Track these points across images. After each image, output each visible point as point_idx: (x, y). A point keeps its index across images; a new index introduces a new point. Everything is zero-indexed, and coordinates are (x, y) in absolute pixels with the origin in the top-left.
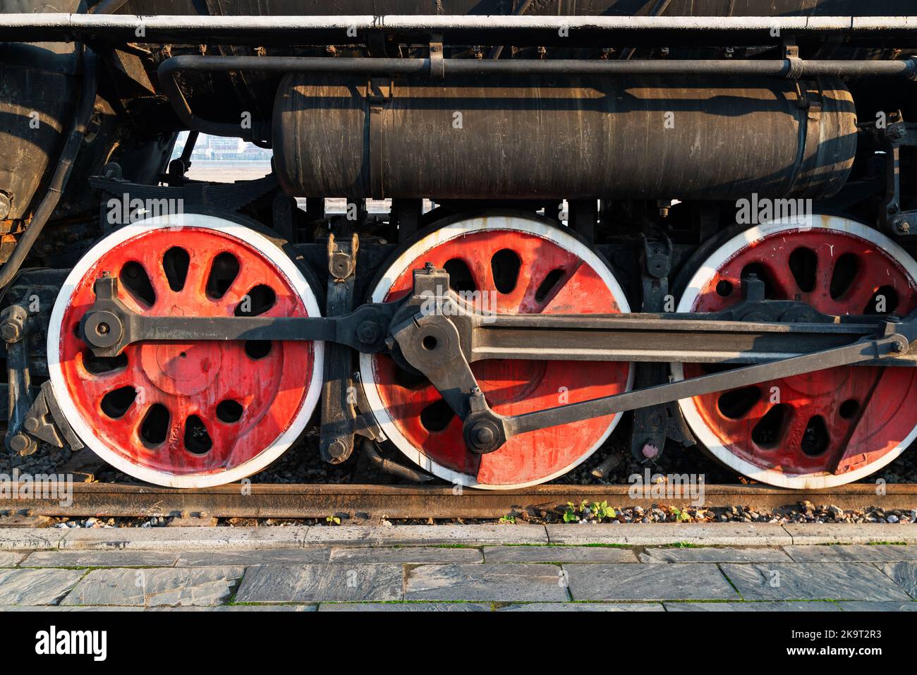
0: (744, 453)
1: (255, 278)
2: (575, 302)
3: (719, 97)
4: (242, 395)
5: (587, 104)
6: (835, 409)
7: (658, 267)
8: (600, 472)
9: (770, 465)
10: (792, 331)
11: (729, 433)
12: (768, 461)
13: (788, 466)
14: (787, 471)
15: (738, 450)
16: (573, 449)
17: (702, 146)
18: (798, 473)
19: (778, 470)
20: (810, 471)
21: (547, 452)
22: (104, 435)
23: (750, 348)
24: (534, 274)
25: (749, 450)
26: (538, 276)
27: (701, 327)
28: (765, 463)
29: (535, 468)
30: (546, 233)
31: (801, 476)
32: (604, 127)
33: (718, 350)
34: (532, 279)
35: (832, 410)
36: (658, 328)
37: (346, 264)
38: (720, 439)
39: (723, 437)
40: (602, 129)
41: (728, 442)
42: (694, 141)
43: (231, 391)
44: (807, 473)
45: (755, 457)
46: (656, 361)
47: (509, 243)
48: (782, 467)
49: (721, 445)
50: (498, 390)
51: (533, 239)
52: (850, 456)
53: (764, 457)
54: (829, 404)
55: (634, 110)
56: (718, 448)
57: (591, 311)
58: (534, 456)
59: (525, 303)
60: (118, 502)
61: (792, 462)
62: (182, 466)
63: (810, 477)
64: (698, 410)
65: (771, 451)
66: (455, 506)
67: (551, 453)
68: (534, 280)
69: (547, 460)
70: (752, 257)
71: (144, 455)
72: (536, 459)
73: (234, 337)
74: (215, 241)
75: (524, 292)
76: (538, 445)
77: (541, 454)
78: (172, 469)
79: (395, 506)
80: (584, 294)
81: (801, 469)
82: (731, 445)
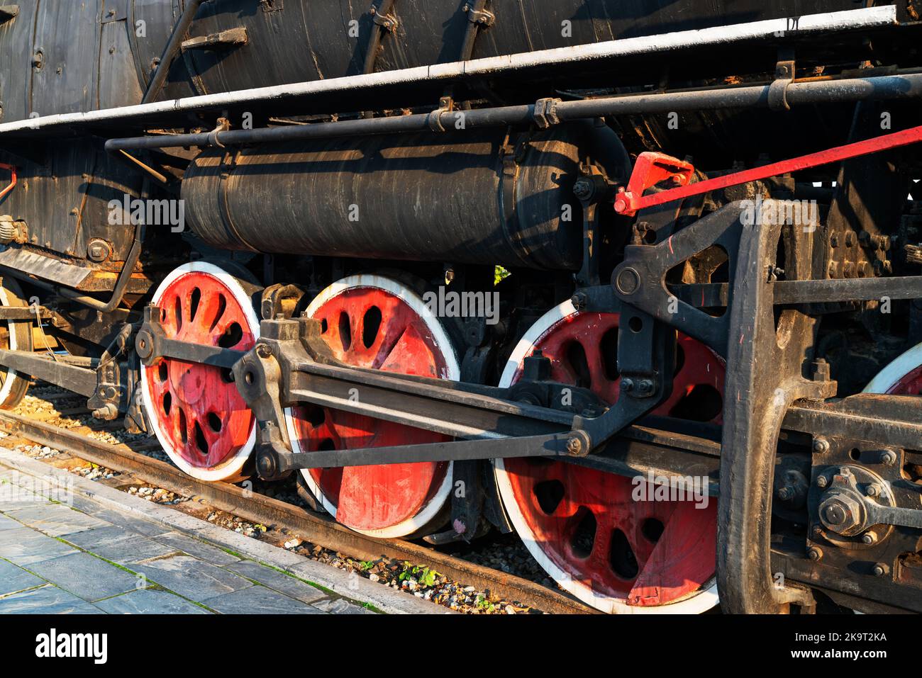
0: (557, 556)
1: (231, 317)
2: (403, 362)
3: (445, 154)
4: (218, 411)
5: (352, 166)
6: (635, 525)
7: (473, 334)
8: (432, 539)
9: (580, 576)
10: (521, 414)
11: (544, 530)
12: (581, 572)
13: (598, 583)
14: (596, 588)
15: (551, 549)
16: (399, 508)
17: (422, 205)
18: (607, 594)
19: (586, 584)
20: (620, 595)
21: (381, 506)
22: (163, 427)
23: (494, 428)
24: (388, 332)
25: (562, 553)
26: (391, 334)
27: (446, 397)
28: (577, 573)
29: (373, 518)
30: (400, 293)
31: (610, 598)
32: (353, 188)
33: (468, 425)
34: (386, 336)
35: (631, 526)
36: (415, 392)
37: (270, 309)
38: (535, 534)
39: (538, 532)
40: (351, 190)
41: (542, 539)
42: (415, 201)
43: (212, 406)
44: (615, 597)
45: (568, 563)
46: (412, 425)
47: (375, 300)
48: (592, 582)
49: (533, 539)
50: (354, 438)
51: (392, 298)
52: (642, 586)
53: (577, 567)
54: (626, 518)
55: (376, 170)
56: (531, 541)
57: (413, 373)
58: (373, 506)
59: (378, 358)
60: (173, 481)
61: (601, 580)
62: (196, 461)
63: (618, 602)
64: (515, 496)
65: (583, 560)
66: (345, 542)
67: (384, 507)
68: (388, 338)
69: (381, 512)
70: (568, 333)
71: (181, 447)
72: (374, 510)
73: (202, 361)
74: (214, 284)
75: (379, 348)
76: (375, 496)
77: (377, 505)
78: (191, 461)
79: (310, 531)
80: (410, 355)
81: (611, 591)
82: (545, 542)
